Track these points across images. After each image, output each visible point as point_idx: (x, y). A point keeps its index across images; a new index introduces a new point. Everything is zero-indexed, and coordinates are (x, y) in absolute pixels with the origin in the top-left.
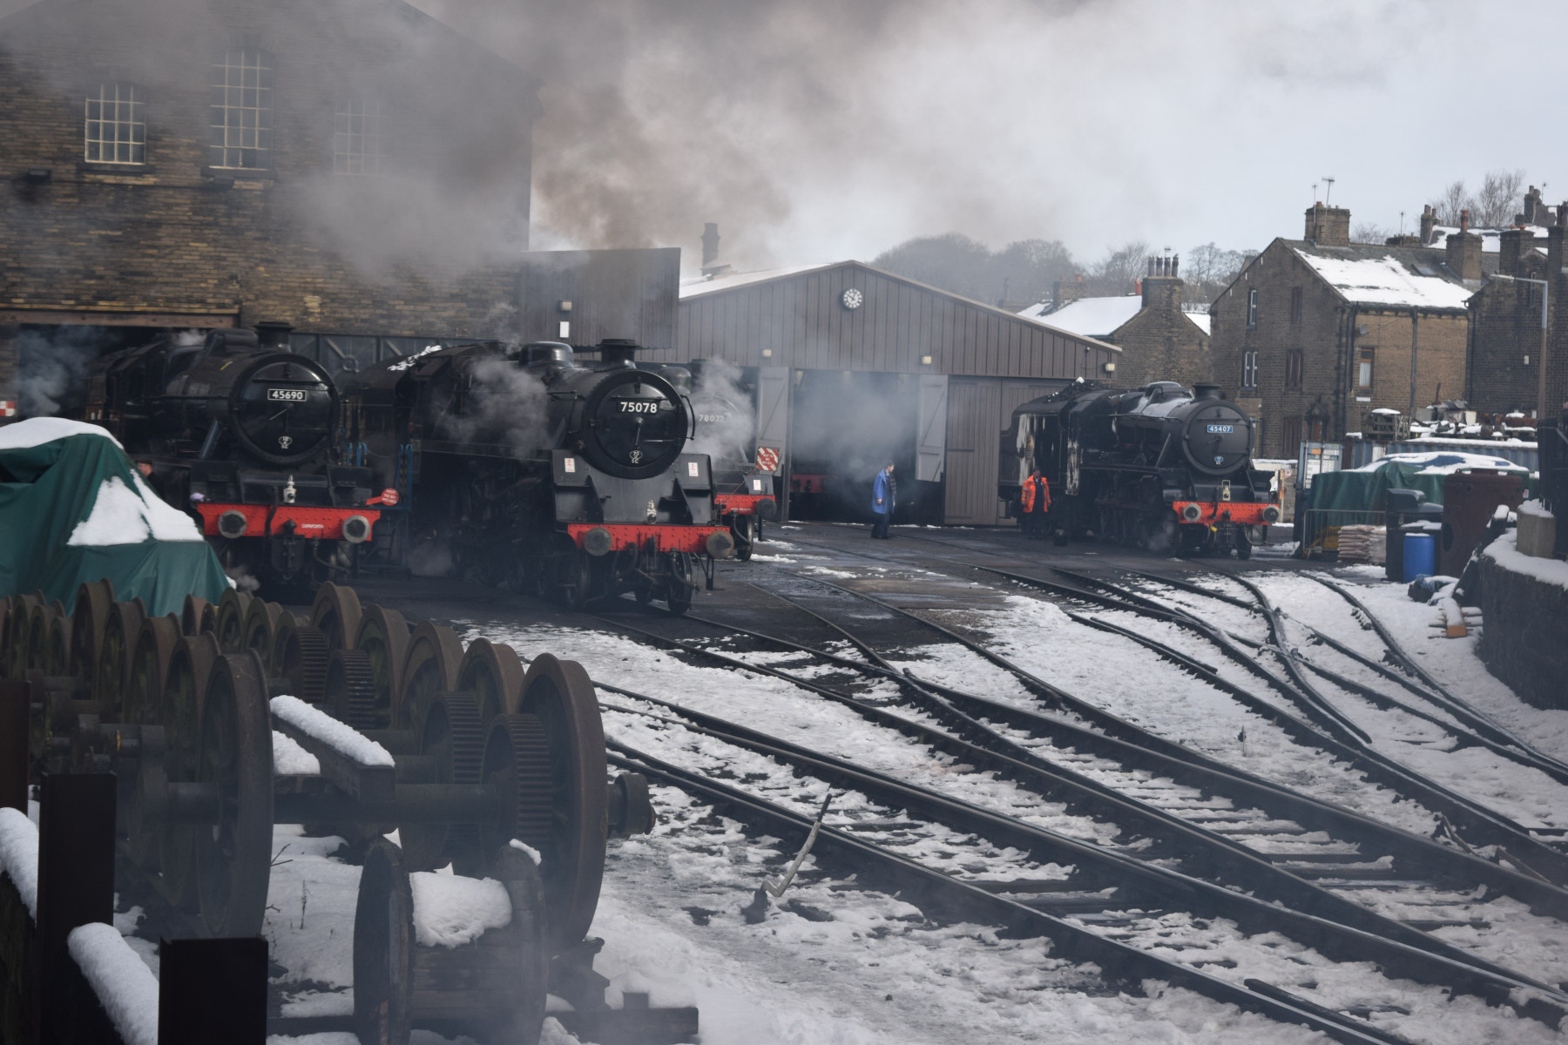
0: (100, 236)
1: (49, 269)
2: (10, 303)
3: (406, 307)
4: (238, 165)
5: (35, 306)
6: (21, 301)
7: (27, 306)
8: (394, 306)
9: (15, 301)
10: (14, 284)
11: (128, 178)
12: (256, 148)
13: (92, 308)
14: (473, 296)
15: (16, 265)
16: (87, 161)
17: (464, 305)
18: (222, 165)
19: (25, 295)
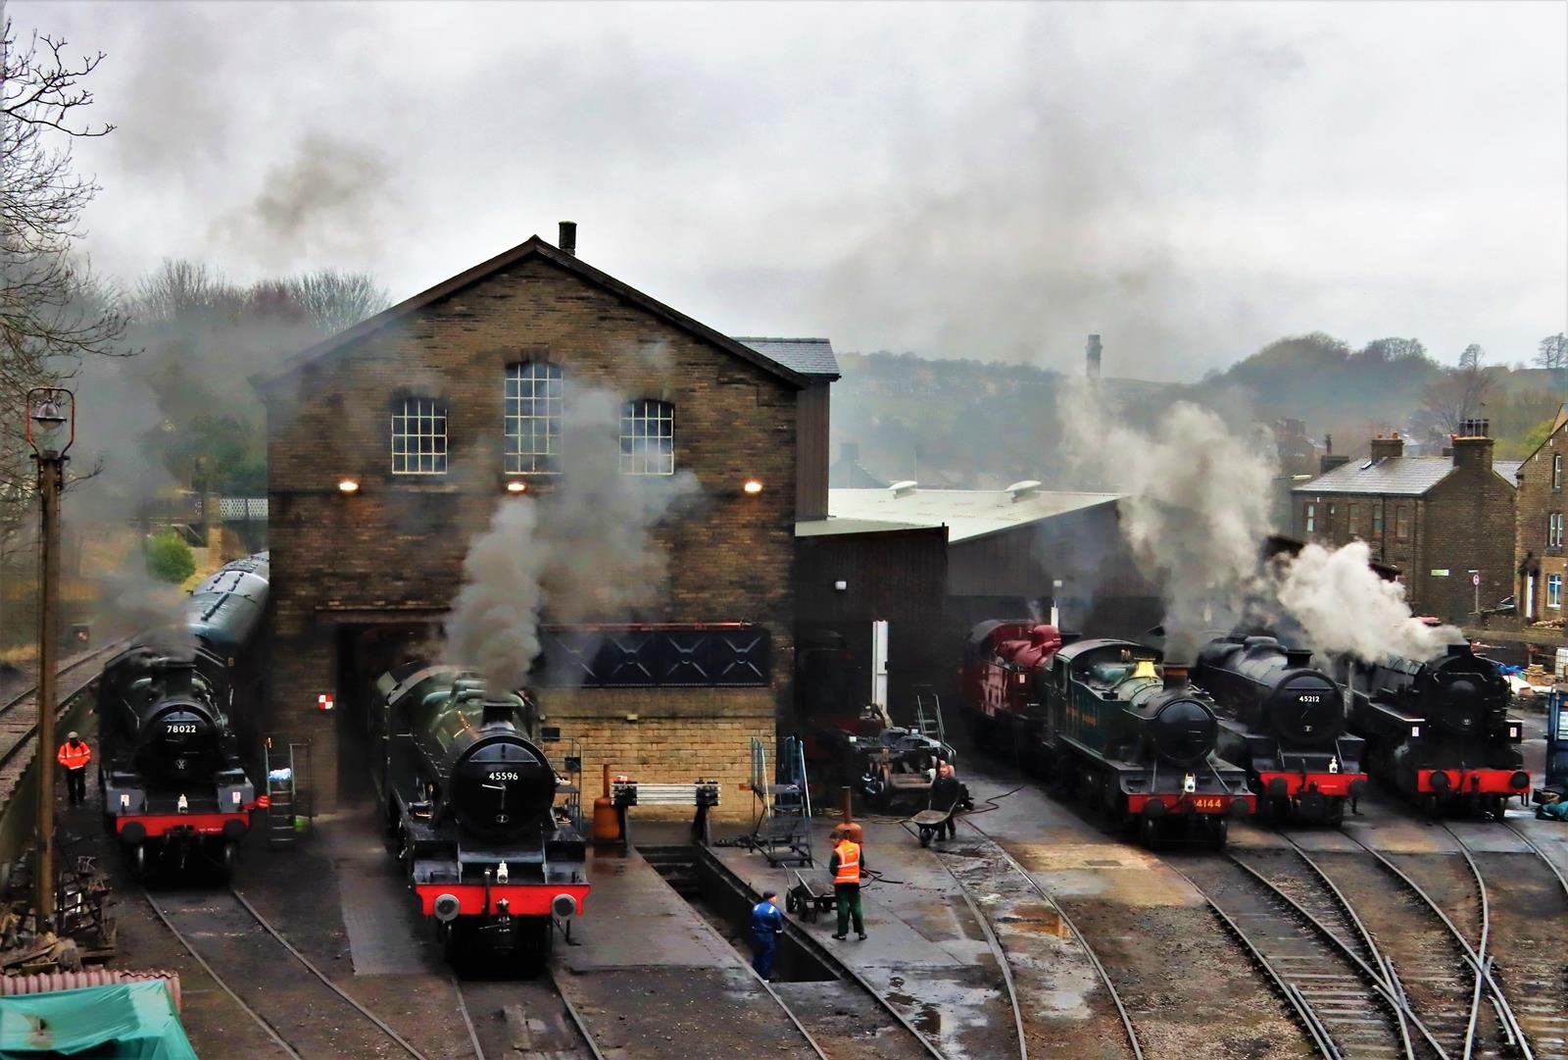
0: (408, 541)
1: (361, 573)
2: (327, 605)
3: (690, 596)
4: (531, 471)
5: (350, 608)
6: (337, 603)
7: (342, 608)
8: (678, 595)
9: (331, 603)
10: (329, 588)
11: (432, 487)
12: (547, 453)
13: (401, 607)
14: (749, 583)
15: (330, 571)
16: (394, 472)
17: (742, 591)
18: (517, 471)
19: (340, 598)
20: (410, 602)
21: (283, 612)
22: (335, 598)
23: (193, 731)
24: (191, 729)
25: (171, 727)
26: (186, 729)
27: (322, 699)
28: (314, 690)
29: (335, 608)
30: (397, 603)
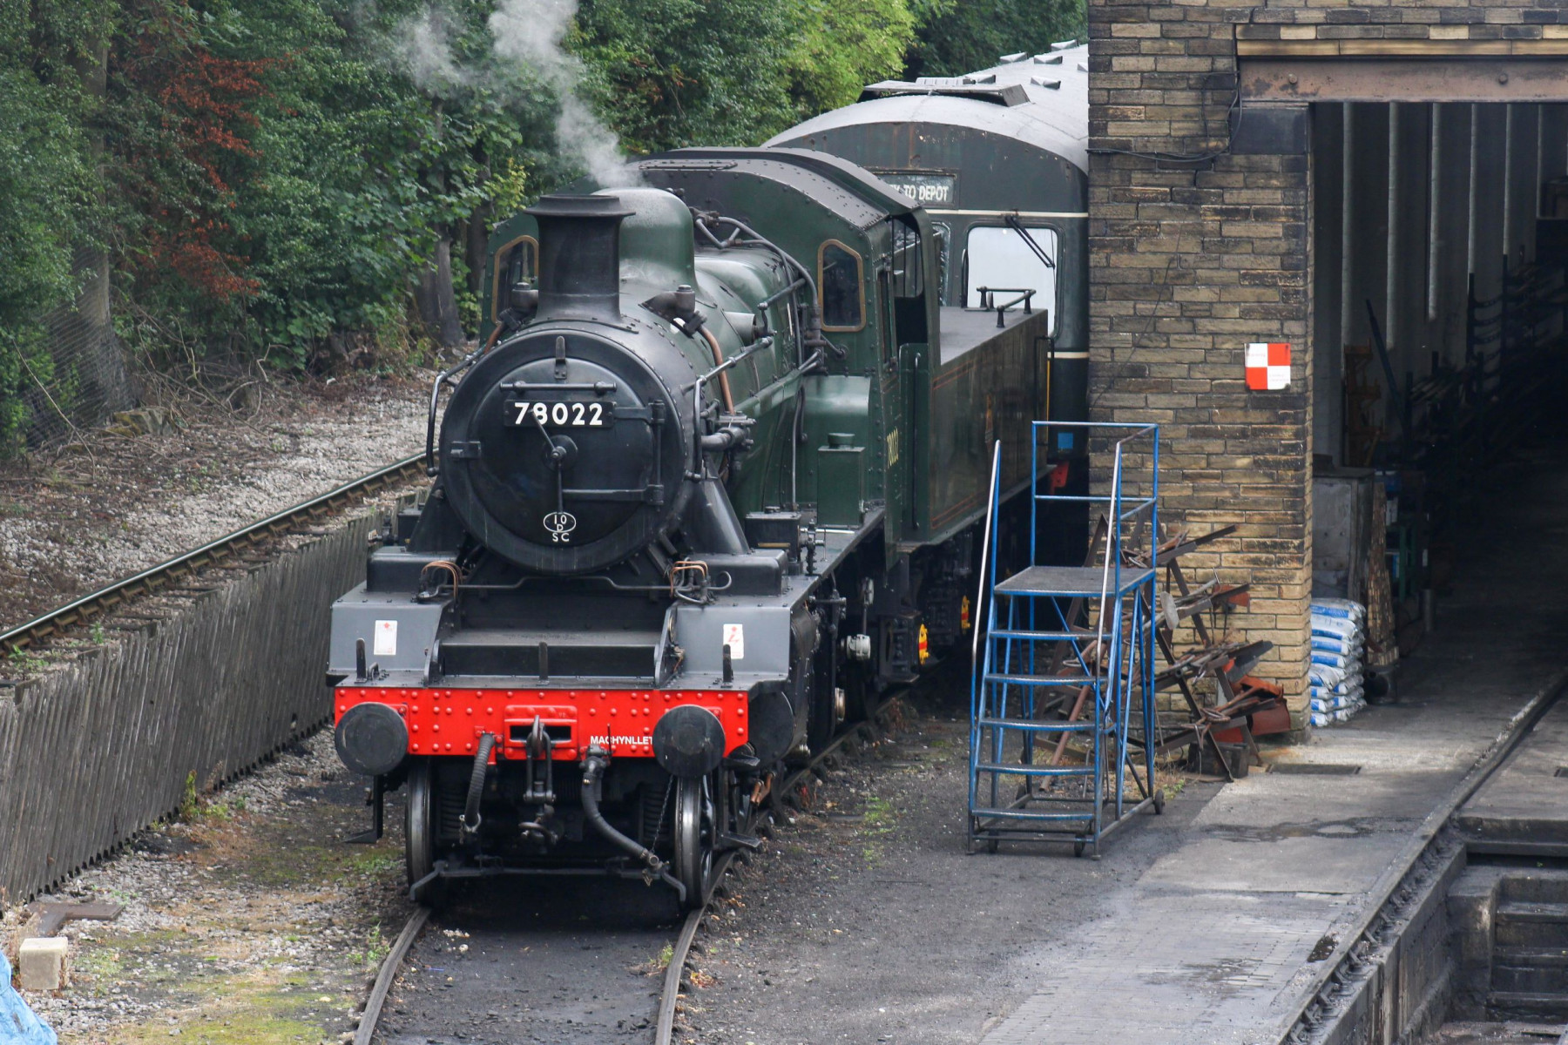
20: (1551, 32)
21: (1130, 63)
22: (1302, 16)
23: (595, 421)
24: (588, 415)
25: (525, 406)
26: (572, 415)
27: (1257, 355)
28: (1227, 326)
29: (1299, 50)
30: (1512, 34)
